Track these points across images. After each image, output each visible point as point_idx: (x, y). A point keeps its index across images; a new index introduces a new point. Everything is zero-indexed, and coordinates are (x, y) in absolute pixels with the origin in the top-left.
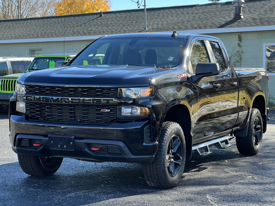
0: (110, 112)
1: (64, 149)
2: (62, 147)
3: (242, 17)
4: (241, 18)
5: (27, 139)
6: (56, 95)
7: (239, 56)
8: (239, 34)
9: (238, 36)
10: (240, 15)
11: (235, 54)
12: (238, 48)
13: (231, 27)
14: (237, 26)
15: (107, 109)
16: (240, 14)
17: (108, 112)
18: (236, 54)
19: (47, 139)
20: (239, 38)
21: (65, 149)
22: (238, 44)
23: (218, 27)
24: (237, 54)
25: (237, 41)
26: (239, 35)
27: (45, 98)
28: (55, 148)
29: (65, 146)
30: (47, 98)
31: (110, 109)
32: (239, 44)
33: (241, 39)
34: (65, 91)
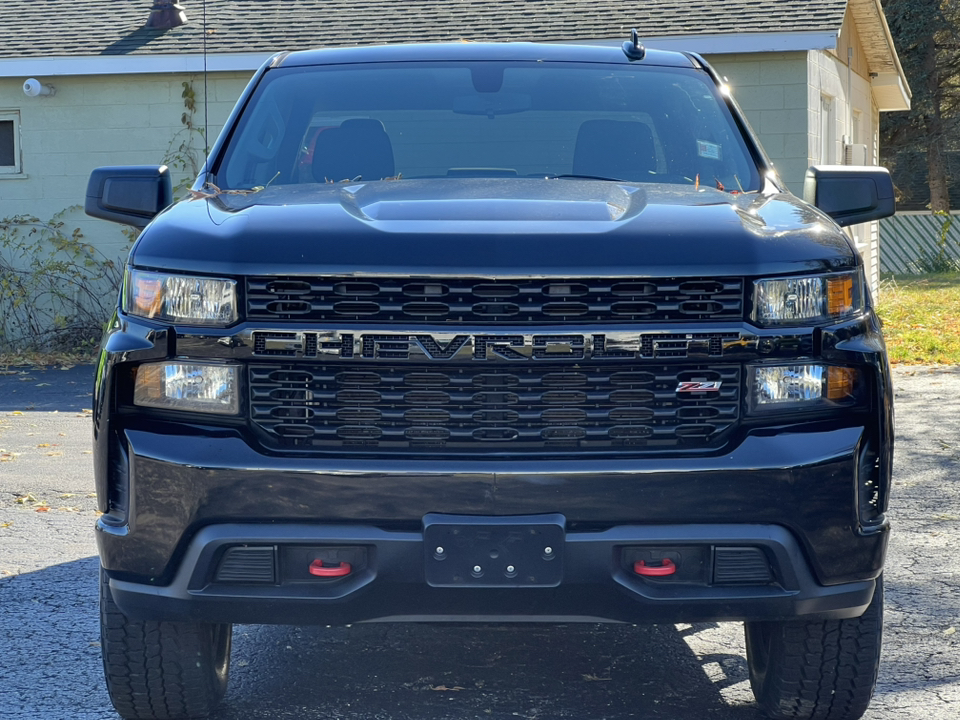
0: (722, 394)
1: (505, 580)
2: (494, 571)
3: (183, 17)
4: (181, 23)
5: (272, 545)
6: (440, 323)
7: (190, 163)
8: (188, 80)
9: (183, 89)
10: (175, 8)
11: (177, 155)
12: (185, 135)
13: (158, 52)
14: (181, 49)
15: (708, 380)
16: (175, 5)
17: (710, 394)
18: (178, 157)
19: (416, 537)
20: (185, 94)
21: (513, 581)
22: (184, 120)
23: (105, 53)
24: (182, 155)
25: (178, 106)
26: (185, 85)
27: (377, 337)
28: (455, 579)
29: (511, 568)
30: (390, 336)
31: (723, 376)
32: (188, 120)
33: (194, 101)
34: (492, 300)
